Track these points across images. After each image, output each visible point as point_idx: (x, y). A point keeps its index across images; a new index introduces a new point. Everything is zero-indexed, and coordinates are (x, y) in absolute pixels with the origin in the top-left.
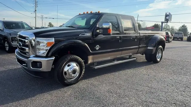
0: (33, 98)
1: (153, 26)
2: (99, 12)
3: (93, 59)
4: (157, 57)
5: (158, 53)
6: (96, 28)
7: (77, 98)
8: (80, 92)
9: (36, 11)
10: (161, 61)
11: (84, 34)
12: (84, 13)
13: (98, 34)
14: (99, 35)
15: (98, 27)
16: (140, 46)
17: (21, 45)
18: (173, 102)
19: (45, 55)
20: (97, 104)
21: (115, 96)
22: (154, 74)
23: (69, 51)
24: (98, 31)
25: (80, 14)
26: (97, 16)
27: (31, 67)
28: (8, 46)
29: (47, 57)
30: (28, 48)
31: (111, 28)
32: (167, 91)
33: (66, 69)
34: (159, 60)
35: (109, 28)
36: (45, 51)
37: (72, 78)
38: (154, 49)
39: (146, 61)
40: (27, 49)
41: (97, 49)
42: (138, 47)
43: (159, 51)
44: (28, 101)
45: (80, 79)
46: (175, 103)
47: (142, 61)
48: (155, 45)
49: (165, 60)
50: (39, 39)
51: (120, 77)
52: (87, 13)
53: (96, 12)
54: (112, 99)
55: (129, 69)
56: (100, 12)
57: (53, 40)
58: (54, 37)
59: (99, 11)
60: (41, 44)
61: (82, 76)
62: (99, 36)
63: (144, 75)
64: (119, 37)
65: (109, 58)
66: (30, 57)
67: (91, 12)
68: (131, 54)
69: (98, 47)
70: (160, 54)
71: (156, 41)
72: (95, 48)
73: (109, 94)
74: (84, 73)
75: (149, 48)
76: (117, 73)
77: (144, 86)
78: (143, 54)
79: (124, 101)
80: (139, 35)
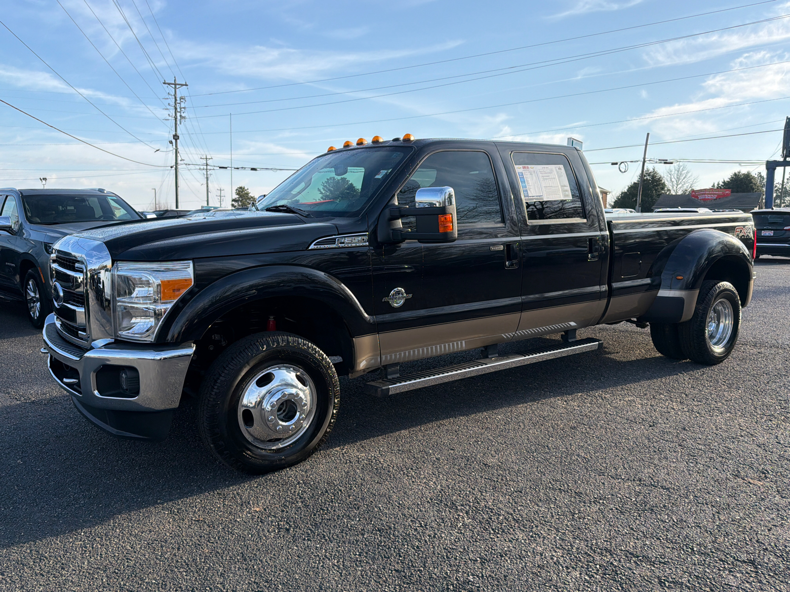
0: (98, 529)
1: (726, 185)
2: (407, 140)
3: (378, 349)
4: (712, 337)
5: (712, 314)
6: (387, 211)
7: (288, 530)
8: (311, 503)
9: (176, 137)
10: (734, 353)
11: (333, 241)
12: (347, 145)
13: (401, 236)
14: (403, 240)
15: (398, 208)
16: (615, 285)
17: (61, 294)
18: (744, 557)
19: (151, 339)
20: (373, 559)
21: (467, 521)
22: (684, 418)
23: (272, 318)
24: (399, 223)
25: (331, 151)
26: (398, 156)
27: (96, 392)
28: (37, 301)
29: (160, 343)
30: (83, 310)
31: (453, 209)
32: (729, 500)
33: (251, 396)
34: (718, 349)
35: (443, 210)
36: (151, 321)
37: (278, 440)
38: (691, 299)
39: (659, 355)
40: (80, 310)
41: (398, 303)
42: (605, 288)
43: (720, 304)
44: (77, 540)
45: (319, 444)
46: (752, 562)
47: (637, 354)
48: (696, 277)
49: (755, 351)
50: (127, 269)
51: (512, 434)
52: (360, 143)
53: (397, 140)
54: (447, 537)
55: (562, 394)
56: (412, 138)
57: (186, 271)
58: (193, 259)
59: (408, 135)
60: (138, 291)
61: (325, 428)
62: (404, 245)
63: (632, 421)
64: (501, 248)
65: (460, 345)
66: (92, 348)
67: (376, 141)
68: (573, 324)
69: (398, 297)
70: (727, 323)
71: (701, 258)
72: (385, 299)
73: (438, 511)
74: (338, 417)
75: (663, 293)
76: (499, 416)
77: (616, 477)
78: (640, 324)
79: (502, 544)
80: (607, 233)
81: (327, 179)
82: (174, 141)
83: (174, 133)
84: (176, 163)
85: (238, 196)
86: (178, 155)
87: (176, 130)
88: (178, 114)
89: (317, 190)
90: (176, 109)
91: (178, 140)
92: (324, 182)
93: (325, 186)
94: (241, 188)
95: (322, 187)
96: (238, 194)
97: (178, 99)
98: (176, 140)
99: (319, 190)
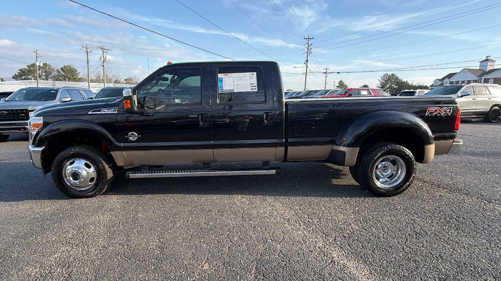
3: (127, 158)
11: (99, 111)
16: (290, 140)
38: (352, 152)
41: (133, 139)
42: (280, 141)
64: (197, 116)
69: (133, 136)
72: (126, 136)
81: (384, 75)
82: (306, 63)
83: (306, 59)
84: (306, 72)
85: (339, 85)
86: (308, 68)
87: (307, 58)
88: (309, 51)
89: (378, 80)
90: (308, 49)
91: (308, 62)
92: (382, 76)
93: (383, 78)
94: (341, 81)
95: (381, 79)
96: (339, 84)
97: (309, 45)
98: (307, 62)
99: (379, 80)
